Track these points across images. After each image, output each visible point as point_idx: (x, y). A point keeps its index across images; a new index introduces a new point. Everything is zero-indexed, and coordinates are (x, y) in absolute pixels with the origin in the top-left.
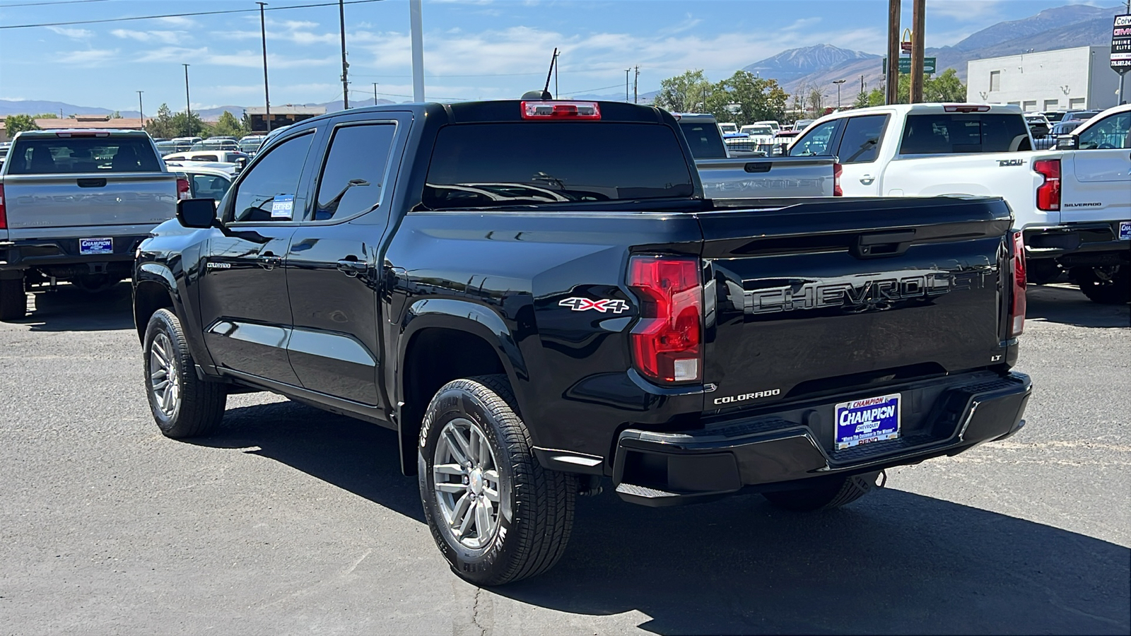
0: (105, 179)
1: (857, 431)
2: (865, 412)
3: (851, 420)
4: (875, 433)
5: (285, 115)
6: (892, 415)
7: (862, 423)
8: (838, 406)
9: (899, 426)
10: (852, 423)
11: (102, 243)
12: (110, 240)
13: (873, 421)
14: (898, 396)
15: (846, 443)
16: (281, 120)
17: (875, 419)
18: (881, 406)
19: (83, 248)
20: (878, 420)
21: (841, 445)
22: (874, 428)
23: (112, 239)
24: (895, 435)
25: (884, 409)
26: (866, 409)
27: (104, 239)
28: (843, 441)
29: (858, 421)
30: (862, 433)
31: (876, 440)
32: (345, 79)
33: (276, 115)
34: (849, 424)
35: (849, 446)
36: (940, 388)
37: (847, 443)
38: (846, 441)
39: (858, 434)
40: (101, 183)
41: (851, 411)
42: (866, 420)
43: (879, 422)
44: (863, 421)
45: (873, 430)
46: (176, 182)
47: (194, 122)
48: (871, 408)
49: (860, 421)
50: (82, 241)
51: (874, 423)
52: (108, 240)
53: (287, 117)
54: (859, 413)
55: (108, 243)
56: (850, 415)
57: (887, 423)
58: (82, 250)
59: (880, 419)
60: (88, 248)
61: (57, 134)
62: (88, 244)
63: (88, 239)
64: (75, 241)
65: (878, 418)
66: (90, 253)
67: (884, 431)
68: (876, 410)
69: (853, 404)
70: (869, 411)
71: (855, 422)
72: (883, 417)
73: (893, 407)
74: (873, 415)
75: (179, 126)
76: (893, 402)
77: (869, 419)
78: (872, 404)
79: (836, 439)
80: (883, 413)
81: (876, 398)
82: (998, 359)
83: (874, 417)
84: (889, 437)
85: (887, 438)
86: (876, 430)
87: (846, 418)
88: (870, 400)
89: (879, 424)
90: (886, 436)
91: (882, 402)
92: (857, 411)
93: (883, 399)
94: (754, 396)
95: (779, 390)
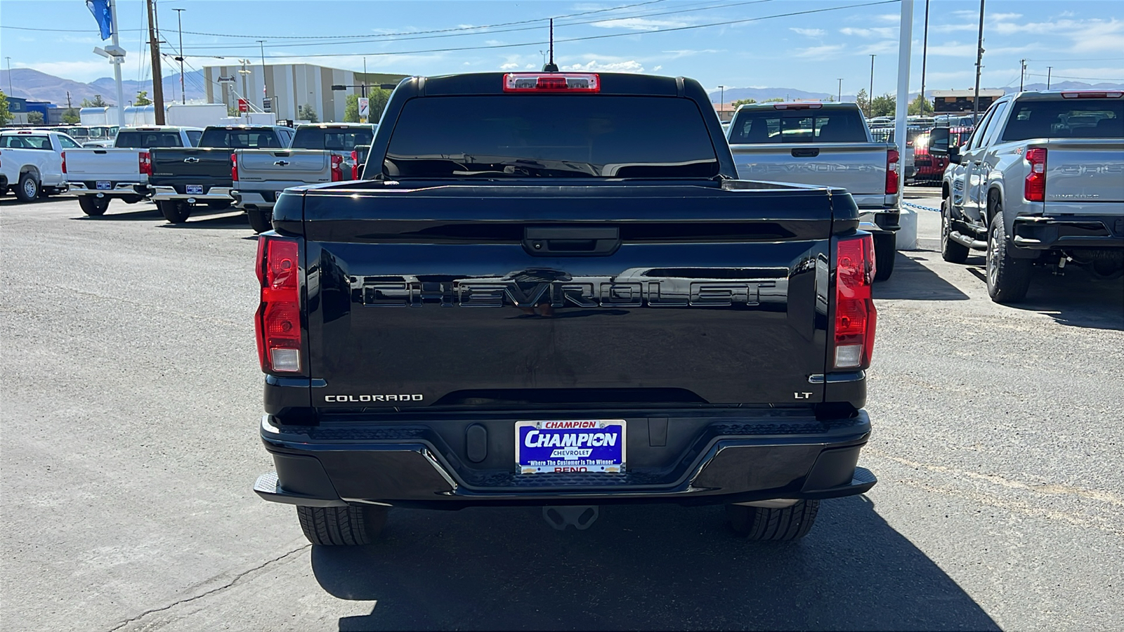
1: (552, 456)
2: (566, 436)
3: (543, 443)
4: (583, 462)
5: (965, 98)
6: (612, 444)
7: (563, 448)
8: (519, 424)
9: (624, 460)
10: (545, 445)
13: (579, 448)
14: (622, 423)
15: (534, 467)
16: (961, 101)
18: (595, 431)
20: (589, 447)
21: (524, 469)
22: (582, 456)
24: (617, 468)
25: (600, 435)
26: (570, 432)
28: (530, 464)
29: (554, 444)
30: (562, 459)
31: (583, 470)
32: (978, 64)
33: (957, 98)
34: (540, 446)
35: (537, 471)
36: (704, 421)
37: (536, 468)
39: (555, 459)
41: (544, 432)
42: (568, 444)
43: (590, 450)
44: (563, 445)
45: (581, 459)
47: (891, 104)
48: (577, 432)
49: (558, 445)
51: (582, 450)
53: (968, 99)
54: (548, 436)
56: (541, 436)
57: (600, 453)
59: (592, 447)
65: (589, 444)
67: (598, 462)
68: (586, 435)
69: (543, 424)
70: (574, 436)
71: (551, 445)
72: (596, 444)
73: (615, 435)
74: (581, 440)
75: (877, 108)
76: (617, 429)
77: (574, 444)
78: (577, 427)
79: (517, 460)
80: (598, 440)
81: (583, 421)
82: (807, 397)
83: (582, 443)
84: (607, 469)
85: (603, 471)
86: (585, 459)
87: (535, 439)
88: (573, 422)
89: (589, 453)
90: (603, 468)
91: (597, 426)
92: (552, 433)
93: (599, 424)
94: (385, 398)
95: (421, 396)
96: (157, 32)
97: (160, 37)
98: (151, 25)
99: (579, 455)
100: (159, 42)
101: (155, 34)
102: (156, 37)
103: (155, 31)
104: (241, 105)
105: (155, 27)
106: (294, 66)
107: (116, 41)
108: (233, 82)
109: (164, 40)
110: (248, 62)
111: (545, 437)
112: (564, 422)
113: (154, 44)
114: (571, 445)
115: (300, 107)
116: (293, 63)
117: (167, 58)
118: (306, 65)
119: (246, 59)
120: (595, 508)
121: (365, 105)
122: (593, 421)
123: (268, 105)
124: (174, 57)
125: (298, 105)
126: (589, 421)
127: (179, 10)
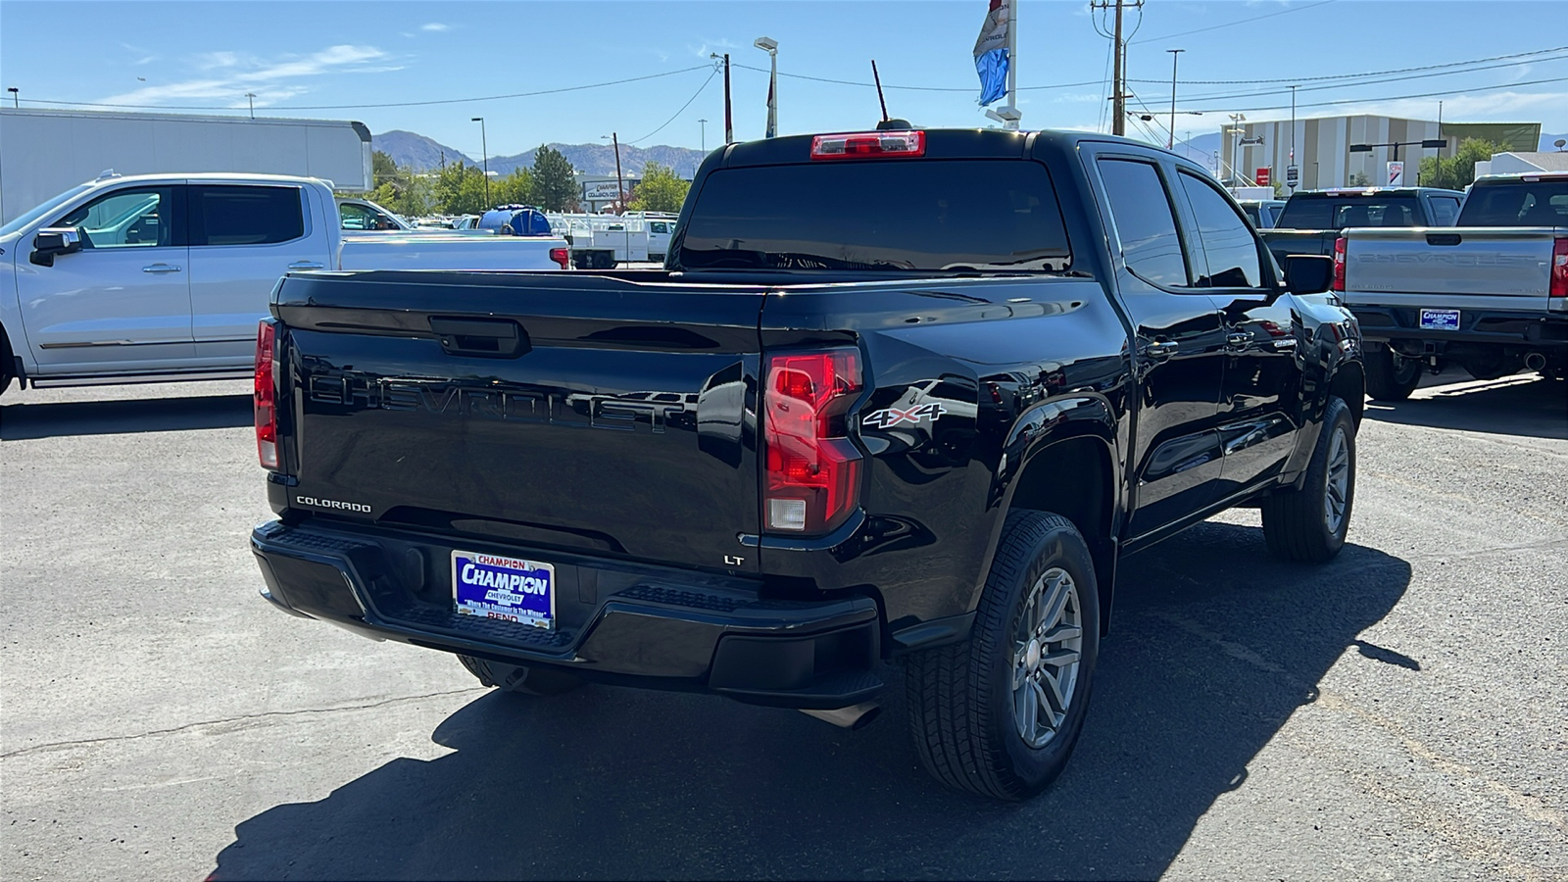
0: (1459, 235)
1: (487, 597)
2: (500, 575)
3: (478, 580)
4: (515, 610)
6: (542, 593)
7: (496, 589)
8: (456, 554)
10: (480, 584)
11: (1447, 316)
12: (1457, 313)
13: (512, 592)
14: (550, 567)
17: (516, 590)
18: (526, 574)
19: (1424, 321)
20: (521, 593)
21: (461, 608)
22: (514, 602)
23: (1459, 312)
24: (547, 624)
25: (530, 580)
26: (504, 571)
27: (1450, 311)
28: (466, 603)
29: (488, 584)
30: (496, 603)
31: (515, 620)
34: (475, 583)
35: (472, 613)
37: (471, 609)
38: (471, 606)
39: (490, 602)
40: (1454, 239)
41: (479, 567)
42: (501, 586)
43: (522, 597)
44: (496, 586)
45: (513, 605)
46: (1553, 241)
48: (510, 572)
49: (492, 585)
50: (1424, 312)
51: (514, 595)
52: (1454, 314)
54: (483, 572)
55: (1454, 317)
56: (477, 571)
57: (533, 602)
58: (1423, 323)
59: (523, 593)
60: (1430, 321)
61: (1522, 177)
62: (1431, 316)
63: (1431, 311)
64: (1416, 310)
65: (520, 590)
66: (1431, 327)
67: (529, 612)
68: (517, 577)
69: (479, 558)
70: (507, 576)
71: (485, 584)
72: (528, 591)
73: (545, 582)
74: (513, 583)
76: (544, 575)
77: (507, 587)
78: (508, 566)
79: (455, 596)
80: (529, 585)
81: (513, 560)
82: (739, 563)
83: (515, 586)
84: (536, 623)
85: (533, 624)
86: (517, 606)
87: (471, 574)
88: (503, 559)
89: (521, 599)
90: (533, 621)
91: (526, 569)
92: (487, 569)
93: (528, 565)
94: (340, 506)
95: (369, 507)
96: (1124, 84)
97: (1127, 90)
98: (1117, 75)
99: (511, 601)
100: (1125, 97)
101: (1122, 86)
102: (1121, 90)
103: (1122, 82)
104: (1260, 177)
105: (1122, 77)
106: (1349, 118)
107: (1012, 101)
108: (1260, 144)
109: (1132, 94)
110: (1243, 118)
111: (480, 574)
112: (495, 558)
113: (1118, 98)
114: (504, 588)
115: (1352, 177)
116: (1348, 115)
117: (1131, 117)
118: (1368, 117)
119: (1239, 113)
120: (526, 670)
121: (1397, 171)
122: (522, 561)
123: (1294, 176)
124: (1140, 116)
125: (1350, 174)
126: (518, 560)
127: (1176, 52)
